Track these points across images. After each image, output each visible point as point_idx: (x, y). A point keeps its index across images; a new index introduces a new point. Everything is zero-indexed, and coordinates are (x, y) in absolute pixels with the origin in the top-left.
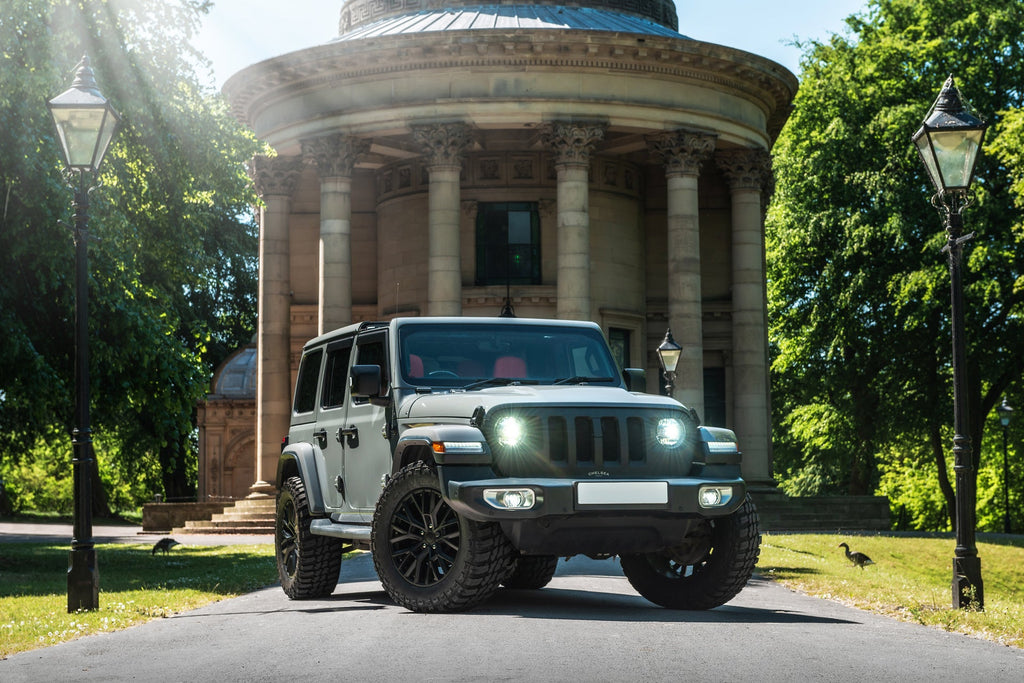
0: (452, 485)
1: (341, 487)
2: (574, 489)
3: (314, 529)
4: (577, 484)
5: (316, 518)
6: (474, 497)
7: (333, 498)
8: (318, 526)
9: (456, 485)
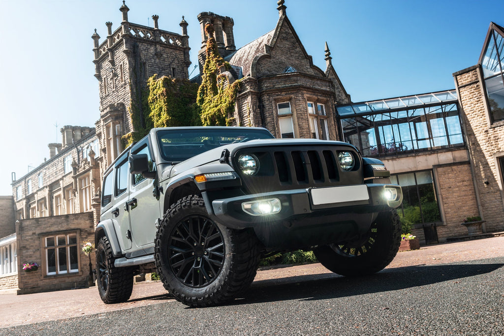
0: (215, 204)
1: (130, 236)
2: (309, 195)
3: (116, 264)
4: (310, 190)
5: (117, 258)
6: (234, 210)
7: (126, 244)
8: (118, 262)
9: (218, 204)
